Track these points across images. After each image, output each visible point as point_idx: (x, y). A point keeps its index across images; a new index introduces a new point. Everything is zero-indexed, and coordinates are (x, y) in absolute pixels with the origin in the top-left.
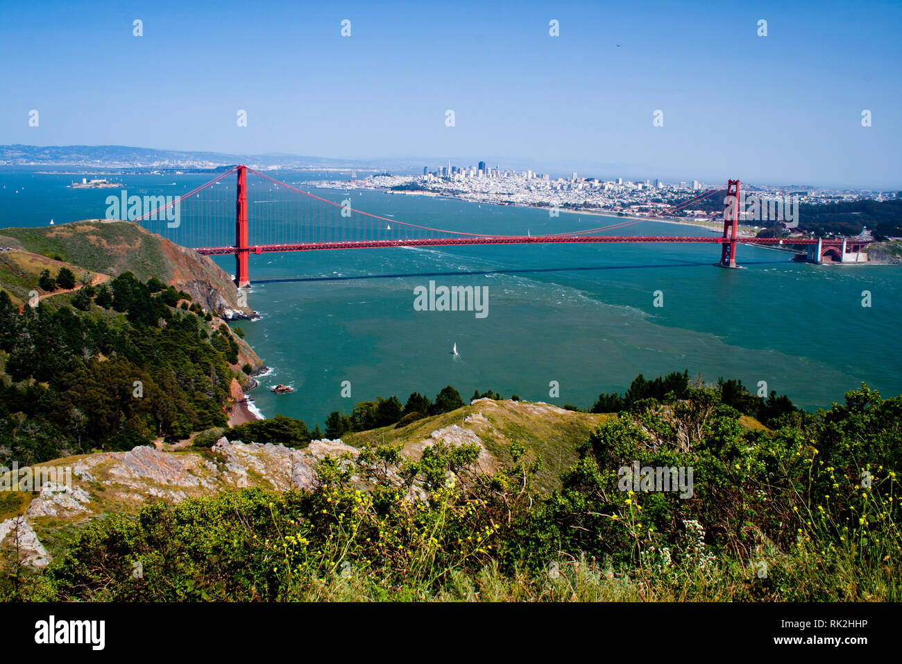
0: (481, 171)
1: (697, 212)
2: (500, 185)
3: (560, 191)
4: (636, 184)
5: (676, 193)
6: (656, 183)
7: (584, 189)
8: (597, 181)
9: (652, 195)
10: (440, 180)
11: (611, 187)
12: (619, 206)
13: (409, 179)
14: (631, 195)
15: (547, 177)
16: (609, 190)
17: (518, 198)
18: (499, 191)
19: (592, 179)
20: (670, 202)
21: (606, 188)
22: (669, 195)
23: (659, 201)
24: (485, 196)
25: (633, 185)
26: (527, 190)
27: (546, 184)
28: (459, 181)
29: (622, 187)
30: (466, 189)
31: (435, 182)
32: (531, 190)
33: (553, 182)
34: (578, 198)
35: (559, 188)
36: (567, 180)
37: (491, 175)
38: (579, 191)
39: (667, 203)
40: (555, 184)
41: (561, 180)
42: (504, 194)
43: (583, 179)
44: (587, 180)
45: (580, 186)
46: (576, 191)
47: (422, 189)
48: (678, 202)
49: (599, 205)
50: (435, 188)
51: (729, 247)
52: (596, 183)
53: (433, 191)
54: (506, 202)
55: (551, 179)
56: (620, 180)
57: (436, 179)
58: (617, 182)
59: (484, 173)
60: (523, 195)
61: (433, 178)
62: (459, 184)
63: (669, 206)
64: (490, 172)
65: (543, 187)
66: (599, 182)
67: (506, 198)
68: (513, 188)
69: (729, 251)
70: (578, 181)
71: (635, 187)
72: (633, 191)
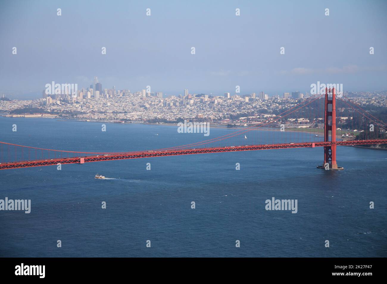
0: (98, 92)
1: (301, 120)
2: (116, 104)
3: (174, 107)
4: (244, 97)
5: (279, 104)
6: (261, 95)
7: (195, 104)
8: (207, 96)
9: (258, 107)
10: (59, 102)
11: (221, 101)
12: (228, 118)
13: (29, 103)
14: (239, 107)
15: (161, 95)
16: (219, 103)
17: (134, 115)
18: (116, 109)
19: (203, 95)
20: (275, 112)
21: (216, 102)
22: (274, 106)
23: (265, 112)
24: (102, 116)
25: (241, 98)
26: (142, 109)
27: (160, 102)
28: (77, 103)
29: (231, 101)
30: (84, 109)
31: (54, 105)
32: (146, 108)
33: (166, 99)
34: (190, 113)
35: (172, 104)
36: (179, 97)
37: (108, 95)
38: (191, 106)
39: (273, 114)
40: (168, 100)
41: (173, 97)
42: (120, 112)
43: (195, 95)
44: (198, 96)
45: (192, 102)
46: (188, 106)
47: (42, 111)
48: (282, 111)
49: (210, 118)
50: (54, 110)
51: (330, 150)
52: (206, 99)
53: (52, 112)
54: (123, 120)
55: (164, 97)
56: (229, 94)
57: (54, 101)
58: (226, 95)
59: (100, 94)
60: (139, 113)
61: (51, 101)
62: (77, 106)
63: (274, 115)
64: (106, 92)
65: (157, 104)
66: (209, 97)
67: (122, 116)
68: (130, 107)
69: (330, 153)
70: (189, 97)
71: (242, 99)
72: (241, 103)
